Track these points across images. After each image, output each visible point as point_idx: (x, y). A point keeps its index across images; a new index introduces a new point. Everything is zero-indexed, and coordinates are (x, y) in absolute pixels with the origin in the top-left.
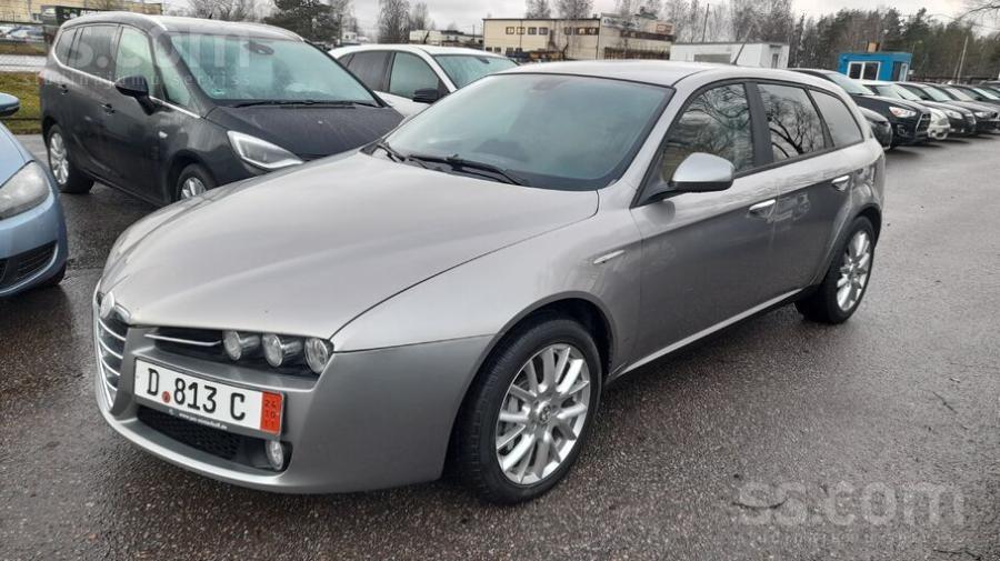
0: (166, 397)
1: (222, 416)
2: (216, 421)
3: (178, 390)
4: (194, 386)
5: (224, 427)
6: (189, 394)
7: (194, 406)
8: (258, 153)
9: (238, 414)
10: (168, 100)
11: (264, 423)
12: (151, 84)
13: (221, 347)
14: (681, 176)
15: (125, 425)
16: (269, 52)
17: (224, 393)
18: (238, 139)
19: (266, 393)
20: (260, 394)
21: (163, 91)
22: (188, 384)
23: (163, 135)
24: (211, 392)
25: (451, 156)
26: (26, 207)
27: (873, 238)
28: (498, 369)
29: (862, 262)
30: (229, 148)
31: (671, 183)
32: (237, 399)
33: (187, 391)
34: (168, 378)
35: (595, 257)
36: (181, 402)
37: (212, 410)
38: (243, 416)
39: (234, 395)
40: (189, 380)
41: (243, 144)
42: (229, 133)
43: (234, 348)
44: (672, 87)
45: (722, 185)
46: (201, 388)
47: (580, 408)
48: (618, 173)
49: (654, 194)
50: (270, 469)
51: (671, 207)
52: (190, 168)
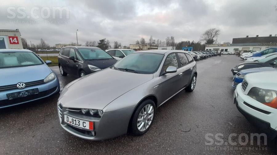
0: (70, 122)
1: (81, 126)
2: (80, 127)
3: (72, 121)
4: (75, 120)
5: (82, 129)
6: (75, 122)
7: (76, 124)
8: (93, 68)
9: (84, 126)
10: (78, 60)
11: (90, 128)
12: (75, 57)
13: (81, 111)
14: (167, 70)
15: (64, 126)
16: (95, 51)
17: (81, 122)
18: (89, 66)
19: (90, 122)
20: (88, 122)
21: (77, 59)
22: (74, 120)
23: (77, 66)
24: (78, 122)
25: (125, 68)
26: (51, 80)
27: (196, 77)
28: (137, 111)
29: (195, 81)
30: (88, 67)
31: (166, 72)
32: (84, 123)
33: (74, 121)
34: (70, 119)
35: (154, 87)
36: (73, 123)
37: (79, 125)
38: (85, 126)
39: (83, 122)
40: (74, 119)
41: (90, 67)
42: (88, 65)
43: (84, 112)
44: (164, 54)
45: (175, 72)
46: (77, 121)
47: (152, 115)
48: (156, 70)
49: (163, 74)
50: (92, 136)
51: (166, 76)
52: (82, 71)
